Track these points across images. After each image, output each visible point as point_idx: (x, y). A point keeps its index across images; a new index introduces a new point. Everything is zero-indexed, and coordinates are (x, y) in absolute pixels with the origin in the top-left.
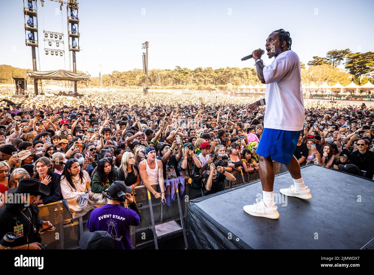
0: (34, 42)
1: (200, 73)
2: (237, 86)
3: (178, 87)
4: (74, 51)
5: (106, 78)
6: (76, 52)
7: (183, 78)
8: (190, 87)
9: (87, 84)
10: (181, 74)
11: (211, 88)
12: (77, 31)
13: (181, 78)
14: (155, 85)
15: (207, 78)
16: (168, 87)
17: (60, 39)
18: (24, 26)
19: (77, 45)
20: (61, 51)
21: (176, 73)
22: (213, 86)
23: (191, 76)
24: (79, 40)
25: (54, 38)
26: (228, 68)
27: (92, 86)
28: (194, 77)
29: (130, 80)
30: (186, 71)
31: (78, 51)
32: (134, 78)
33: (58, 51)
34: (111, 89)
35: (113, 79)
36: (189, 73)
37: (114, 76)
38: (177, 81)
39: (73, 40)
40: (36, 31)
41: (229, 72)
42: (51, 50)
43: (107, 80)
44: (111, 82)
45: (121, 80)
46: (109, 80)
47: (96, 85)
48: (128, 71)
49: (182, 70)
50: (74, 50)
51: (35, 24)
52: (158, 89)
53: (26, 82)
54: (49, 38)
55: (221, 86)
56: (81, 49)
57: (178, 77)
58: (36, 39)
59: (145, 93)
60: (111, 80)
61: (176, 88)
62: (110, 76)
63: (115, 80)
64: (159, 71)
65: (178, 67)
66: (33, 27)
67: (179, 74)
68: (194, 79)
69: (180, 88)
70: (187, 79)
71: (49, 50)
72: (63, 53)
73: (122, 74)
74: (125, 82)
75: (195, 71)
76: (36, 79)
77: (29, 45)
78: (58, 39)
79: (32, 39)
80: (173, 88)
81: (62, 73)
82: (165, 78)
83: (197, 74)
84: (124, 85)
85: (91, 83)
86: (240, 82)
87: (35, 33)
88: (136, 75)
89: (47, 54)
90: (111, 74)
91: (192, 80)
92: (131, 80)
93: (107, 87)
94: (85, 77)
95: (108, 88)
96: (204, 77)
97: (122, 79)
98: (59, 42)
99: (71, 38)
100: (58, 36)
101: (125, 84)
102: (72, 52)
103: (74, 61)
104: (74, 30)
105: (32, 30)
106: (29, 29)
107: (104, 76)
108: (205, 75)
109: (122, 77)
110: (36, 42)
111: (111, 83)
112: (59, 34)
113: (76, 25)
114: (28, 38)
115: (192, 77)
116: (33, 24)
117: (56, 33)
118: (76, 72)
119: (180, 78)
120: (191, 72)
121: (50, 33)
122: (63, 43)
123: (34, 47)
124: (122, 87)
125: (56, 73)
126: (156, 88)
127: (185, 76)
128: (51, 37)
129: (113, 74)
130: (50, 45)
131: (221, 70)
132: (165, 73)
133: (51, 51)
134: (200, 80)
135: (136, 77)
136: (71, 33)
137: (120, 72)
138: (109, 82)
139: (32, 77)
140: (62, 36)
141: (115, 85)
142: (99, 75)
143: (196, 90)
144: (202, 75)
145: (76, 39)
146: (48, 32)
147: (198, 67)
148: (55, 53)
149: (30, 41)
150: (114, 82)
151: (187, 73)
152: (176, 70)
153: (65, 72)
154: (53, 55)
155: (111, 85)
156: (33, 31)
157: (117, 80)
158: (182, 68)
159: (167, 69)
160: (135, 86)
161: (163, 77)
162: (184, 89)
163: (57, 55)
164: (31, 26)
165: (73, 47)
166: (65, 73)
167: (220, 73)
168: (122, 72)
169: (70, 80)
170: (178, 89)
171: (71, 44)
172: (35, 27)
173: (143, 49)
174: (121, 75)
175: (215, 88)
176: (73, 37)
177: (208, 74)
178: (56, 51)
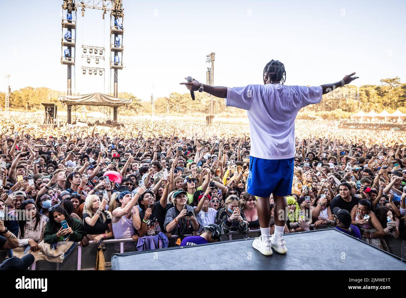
0: (70, 60)
2: (350, 113)
4: (116, 69)
5: (162, 103)
6: (119, 70)
9: (138, 110)
11: (309, 116)
12: (121, 44)
14: (227, 112)
17: (101, 54)
18: (61, 41)
19: (120, 61)
20: (101, 69)
24: (122, 55)
25: (93, 54)
27: (143, 113)
29: (193, 105)
31: (121, 68)
32: (198, 102)
33: (97, 69)
34: (167, 117)
35: (170, 103)
37: (172, 100)
39: (116, 54)
40: (74, 46)
42: (89, 68)
43: (162, 105)
44: (167, 107)
45: (181, 105)
46: (165, 105)
47: (147, 112)
51: (73, 37)
53: (56, 108)
54: (88, 53)
55: (325, 113)
56: (124, 66)
58: (73, 56)
59: (208, 124)
60: (168, 105)
62: (167, 99)
63: (173, 104)
66: (70, 41)
71: (86, 68)
72: (103, 71)
73: (183, 97)
74: (186, 107)
76: (70, 105)
77: (64, 63)
78: (98, 55)
79: (68, 56)
81: (99, 97)
85: (142, 108)
86: (356, 106)
87: (73, 48)
89: (84, 74)
90: (168, 97)
92: (195, 105)
94: (126, 102)
95: (162, 116)
97: (183, 103)
98: (99, 58)
99: (113, 53)
100: (99, 51)
101: (186, 111)
102: (113, 70)
103: (116, 81)
104: (117, 43)
105: (69, 45)
106: (65, 45)
107: (159, 99)
109: (183, 101)
110: (73, 60)
111: (168, 109)
112: (100, 48)
113: (120, 36)
114: (64, 55)
116: (70, 38)
117: (96, 48)
118: (117, 96)
121: (89, 47)
122: (104, 59)
123: (70, 65)
124: (182, 114)
125: (91, 97)
126: (228, 116)
128: (90, 53)
129: (170, 97)
130: (89, 62)
133: (89, 70)
135: (201, 100)
136: (113, 46)
137: (180, 95)
138: (165, 108)
139: (64, 102)
140: (103, 51)
141: (173, 112)
142: (150, 98)
145: (119, 54)
146: (87, 47)
148: (93, 72)
149: (66, 59)
150: (171, 107)
153: (101, 95)
154: (91, 74)
155: (168, 111)
156: (70, 47)
157: (175, 105)
160: (200, 113)
163: (96, 74)
164: (68, 41)
165: (115, 64)
166: (102, 97)
169: (109, 106)
171: (113, 60)
172: (73, 42)
173: (208, 62)
174: (181, 98)
175: (316, 117)
176: (116, 51)
178: (95, 69)
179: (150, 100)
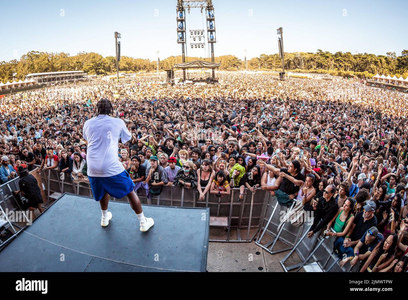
1: (340, 58)
3: (320, 72)
5: (255, 61)
7: (324, 63)
8: (331, 72)
9: (239, 67)
10: (323, 58)
11: (350, 74)
14: (299, 68)
15: (346, 64)
16: (311, 70)
20: (203, 44)
21: (318, 57)
22: (352, 73)
23: (331, 60)
25: (197, 35)
26: (365, 54)
27: (242, 69)
28: (335, 62)
29: (276, 63)
30: (327, 55)
32: (280, 61)
34: (259, 72)
35: (261, 62)
36: (330, 57)
37: (262, 59)
38: (320, 65)
41: (366, 58)
43: (255, 63)
44: (259, 65)
45: (268, 63)
46: (257, 63)
47: (246, 68)
48: (274, 54)
49: (324, 54)
52: (302, 72)
53: (173, 72)
55: (359, 73)
57: (319, 61)
60: (259, 63)
61: (318, 73)
62: (258, 59)
64: (302, 54)
65: (320, 50)
67: (321, 58)
68: (335, 64)
69: (322, 73)
70: (328, 63)
74: (272, 64)
75: (336, 55)
78: (200, 35)
80: (316, 72)
81: (199, 63)
82: (308, 61)
83: (337, 58)
84: (271, 68)
86: (376, 70)
90: (259, 57)
91: (332, 66)
92: (278, 63)
93: (255, 70)
96: (344, 62)
97: (269, 61)
108: (345, 60)
109: (269, 60)
112: (201, 31)
115: (333, 62)
119: (321, 62)
120: (332, 56)
121: (194, 31)
124: (269, 69)
125: (193, 64)
126: (300, 72)
127: (327, 60)
129: (261, 57)
131: (359, 56)
132: (308, 57)
134: (340, 65)
137: (267, 55)
138: (257, 65)
140: (203, 32)
141: (263, 68)
143: (337, 76)
144: (342, 60)
147: (338, 51)
150: (262, 65)
151: (328, 57)
152: (318, 54)
155: (259, 67)
157: (264, 63)
158: (324, 51)
159: (310, 52)
161: (306, 61)
162: (326, 73)
165: (211, 40)
166: (201, 63)
167: (358, 59)
168: (269, 55)
170: (320, 73)
174: (268, 58)
175: (354, 76)
177: (347, 59)
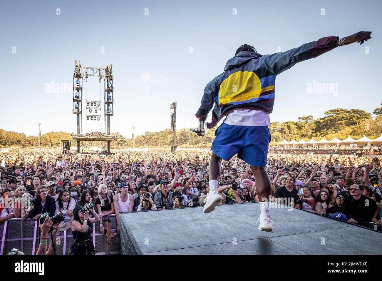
5: (140, 139)
6: (110, 116)
9: (123, 145)
13: (213, 136)
14: (185, 144)
16: (200, 145)
17: (98, 106)
18: (72, 99)
20: (99, 116)
21: (208, 131)
25: (93, 106)
27: (127, 147)
29: (161, 140)
31: (112, 115)
32: (165, 138)
33: (96, 116)
34: (143, 149)
35: (145, 139)
37: (147, 137)
38: (209, 139)
39: (108, 106)
40: (81, 101)
42: (90, 116)
43: (140, 141)
45: (154, 140)
46: (142, 141)
47: (130, 146)
48: (160, 131)
50: (109, 114)
51: (80, 96)
52: (189, 147)
53: (70, 143)
54: (90, 106)
56: (114, 113)
57: (209, 135)
58: (80, 108)
59: (173, 152)
60: (144, 141)
62: (143, 136)
63: (148, 140)
66: (79, 98)
67: (210, 132)
72: (100, 118)
74: (157, 142)
76: (79, 141)
77: (75, 113)
78: (97, 106)
80: (203, 146)
81: (97, 134)
85: (126, 144)
87: (80, 103)
88: (168, 135)
89: (88, 120)
90: (144, 135)
92: (163, 140)
93: (140, 148)
94: (116, 137)
97: (154, 139)
98: (97, 109)
100: (97, 104)
101: (156, 144)
102: (107, 116)
104: (109, 98)
105: (78, 101)
106: (75, 101)
107: (137, 137)
109: (154, 137)
110: (80, 111)
111: (144, 144)
112: (98, 102)
113: (111, 93)
117: (95, 102)
118: (110, 134)
119: (211, 136)
121: (91, 102)
122: (100, 109)
123: (78, 114)
124: (154, 147)
125: (92, 135)
126: (187, 147)
128: (92, 105)
129: (145, 135)
130: (91, 112)
135: (167, 136)
136: (106, 100)
137: (152, 133)
138: (142, 143)
139: (75, 139)
140: (100, 104)
141: (148, 146)
142: (132, 136)
145: (111, 105)
146: (89, 102)
148: (94, 118)
149: (76, 110)
150: (146, 143)
153: (99, 133)
154: (92, 120)
160: (166, 146)
161: (195, 136)
163: (95, 120)
165: (108, 112)
168: (154, 133)
169: (104, 141)
170: (208, 147)
172: (80, 99)
173: (171, 109)
174: (153, 135)
176: (108, 103)
179: (131, 137)
